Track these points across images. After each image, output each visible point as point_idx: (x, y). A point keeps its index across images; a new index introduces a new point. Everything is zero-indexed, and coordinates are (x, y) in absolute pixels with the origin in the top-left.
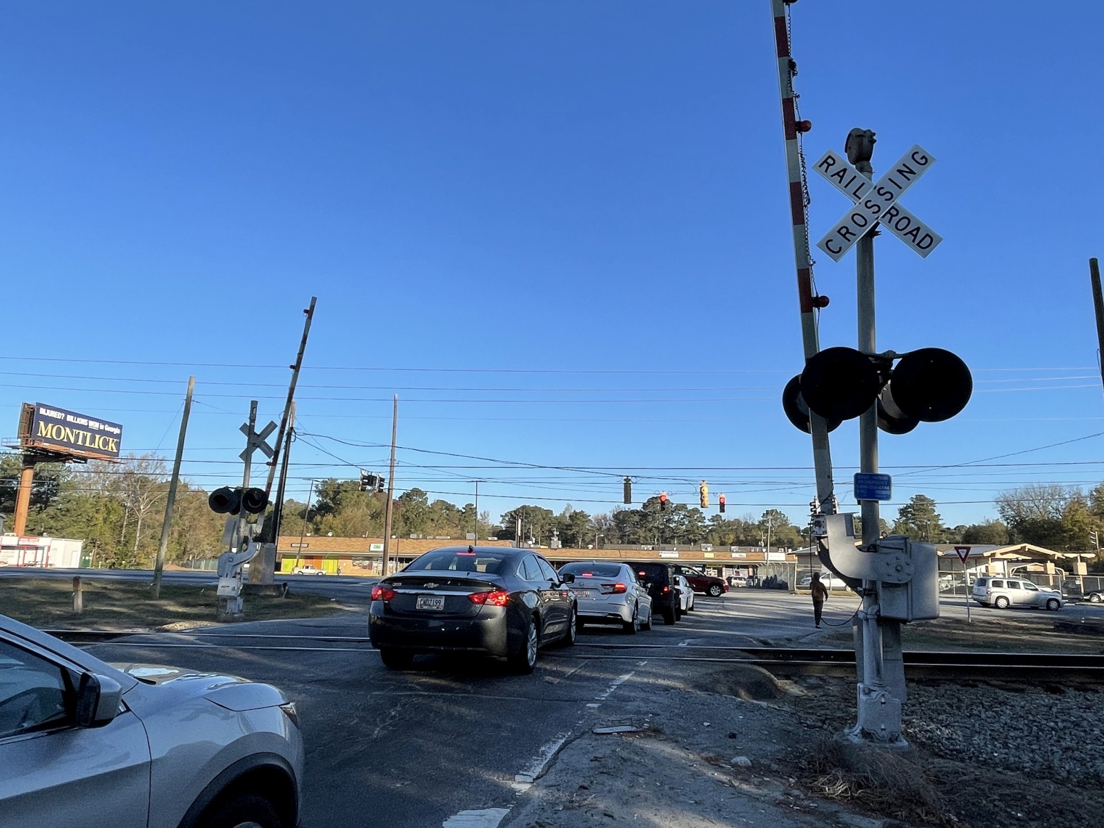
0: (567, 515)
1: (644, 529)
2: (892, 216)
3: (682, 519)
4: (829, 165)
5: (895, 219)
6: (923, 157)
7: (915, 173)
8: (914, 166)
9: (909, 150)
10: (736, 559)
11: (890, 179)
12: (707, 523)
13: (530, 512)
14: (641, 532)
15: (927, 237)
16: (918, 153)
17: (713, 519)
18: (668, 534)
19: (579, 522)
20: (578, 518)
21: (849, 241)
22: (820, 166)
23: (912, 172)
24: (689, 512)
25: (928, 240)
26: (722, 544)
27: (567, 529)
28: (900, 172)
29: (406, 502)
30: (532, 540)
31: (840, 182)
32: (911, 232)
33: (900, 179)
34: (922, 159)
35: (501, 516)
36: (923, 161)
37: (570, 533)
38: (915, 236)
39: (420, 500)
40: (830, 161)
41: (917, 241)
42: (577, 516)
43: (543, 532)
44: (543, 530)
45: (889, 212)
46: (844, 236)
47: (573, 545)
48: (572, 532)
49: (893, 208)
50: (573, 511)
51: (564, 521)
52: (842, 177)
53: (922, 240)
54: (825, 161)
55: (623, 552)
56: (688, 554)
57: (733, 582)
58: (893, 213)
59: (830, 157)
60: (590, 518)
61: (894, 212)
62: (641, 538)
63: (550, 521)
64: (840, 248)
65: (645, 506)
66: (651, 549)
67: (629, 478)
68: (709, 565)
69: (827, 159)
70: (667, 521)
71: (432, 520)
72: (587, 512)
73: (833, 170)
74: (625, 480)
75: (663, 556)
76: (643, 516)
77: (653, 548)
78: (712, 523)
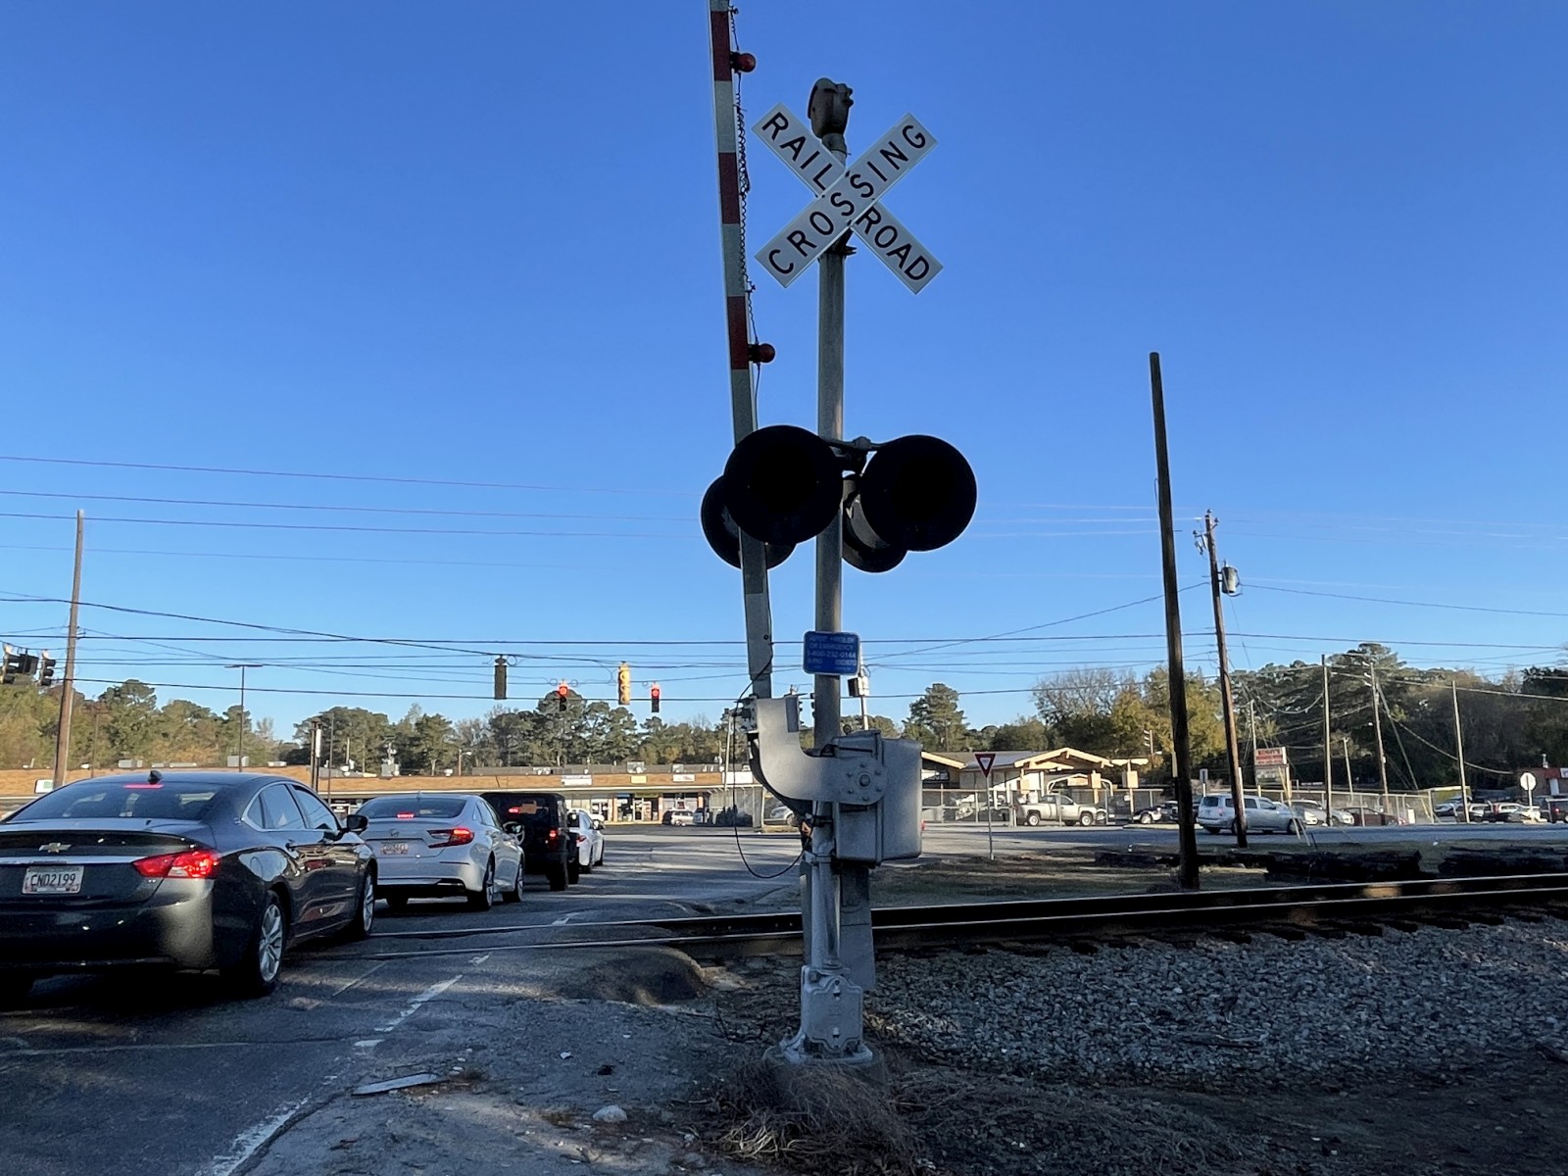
0: (413, 722)
1: (539, 743)
2: (871, 222)
3: (600, 725)
4: (778, 128)
5: (875, 228)
6: (919, 136)
7: (905, 159)
8: (905, 147)
9: (899, 123)
10: (679, 783)
11: (869, 164)
12: (639, 730)
13: (348, 718)
14: (535, 747)
15: (921, 262)
16: (911, 127)
17: (648, 725)
18: (577, 749)
19: (432, 733)
20: (430, 727)
21: (805, 255)
22: (765, 128)
23: (902, 157)
24: (610, 714)
25: (921, 265)
26: (662, 761)
27: (412, 745)
28: (885, 153)
29: (114, 706)
30: (348, 765)
31: (794, 158)
32: (897, 252)
33: (883, 164)
34: (917, 137)
35: (296, 726)
36: (919, 142)
37: (415, 750)
38: (903, 258)
39: (142, 701)
40: (780, 122)
41: (906, 266)
42: (429, 723)
43: (370, 750)
44: (370, 748)
45: (866, 215)
46: (797, 246)
47: (422, 770)
48: (419, 750)
49: (872, 209)
50: (422, 715)
51: (406, 732)
52: (797, 151)
53: (914, 265)
54: (773, 121)
55: (502, 780)
56: (607, 779)
57: (675, 818)
58: (872, 218)
59: (779, 115)
60: (451, 726)
61: (873, 216)
62: (535, 756)
63: (382, 734)
64: (792, 266)
65: (542, 706)
66: (548, 773)
67: (504, 657)
68: (638, 794)
69: (776, 117)
70: (576, 729)
71: (165, 735)
72: (446, 717)
73: (785, 136)
74: (496, 661)
75: (566, 784)
76: (539, 721)
77: (552, 772)
78: (647, 731)
